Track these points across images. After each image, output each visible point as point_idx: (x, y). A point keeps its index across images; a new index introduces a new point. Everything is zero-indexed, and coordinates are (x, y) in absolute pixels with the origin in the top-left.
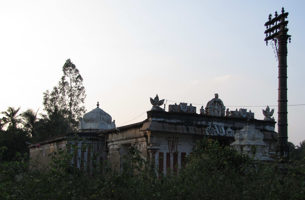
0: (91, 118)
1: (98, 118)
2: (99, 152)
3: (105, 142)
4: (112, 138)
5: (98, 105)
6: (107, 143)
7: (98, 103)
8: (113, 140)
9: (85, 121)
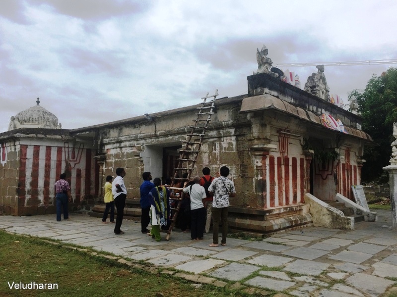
0: (30, 118)
1: (40, 118)
2: (74, 161)
3: (99, 143)
4: (119, 136)
5: (38, 102)
6: (103, 145)
7: (38, 99)
8: (123, 138)
9: (19, 121)
